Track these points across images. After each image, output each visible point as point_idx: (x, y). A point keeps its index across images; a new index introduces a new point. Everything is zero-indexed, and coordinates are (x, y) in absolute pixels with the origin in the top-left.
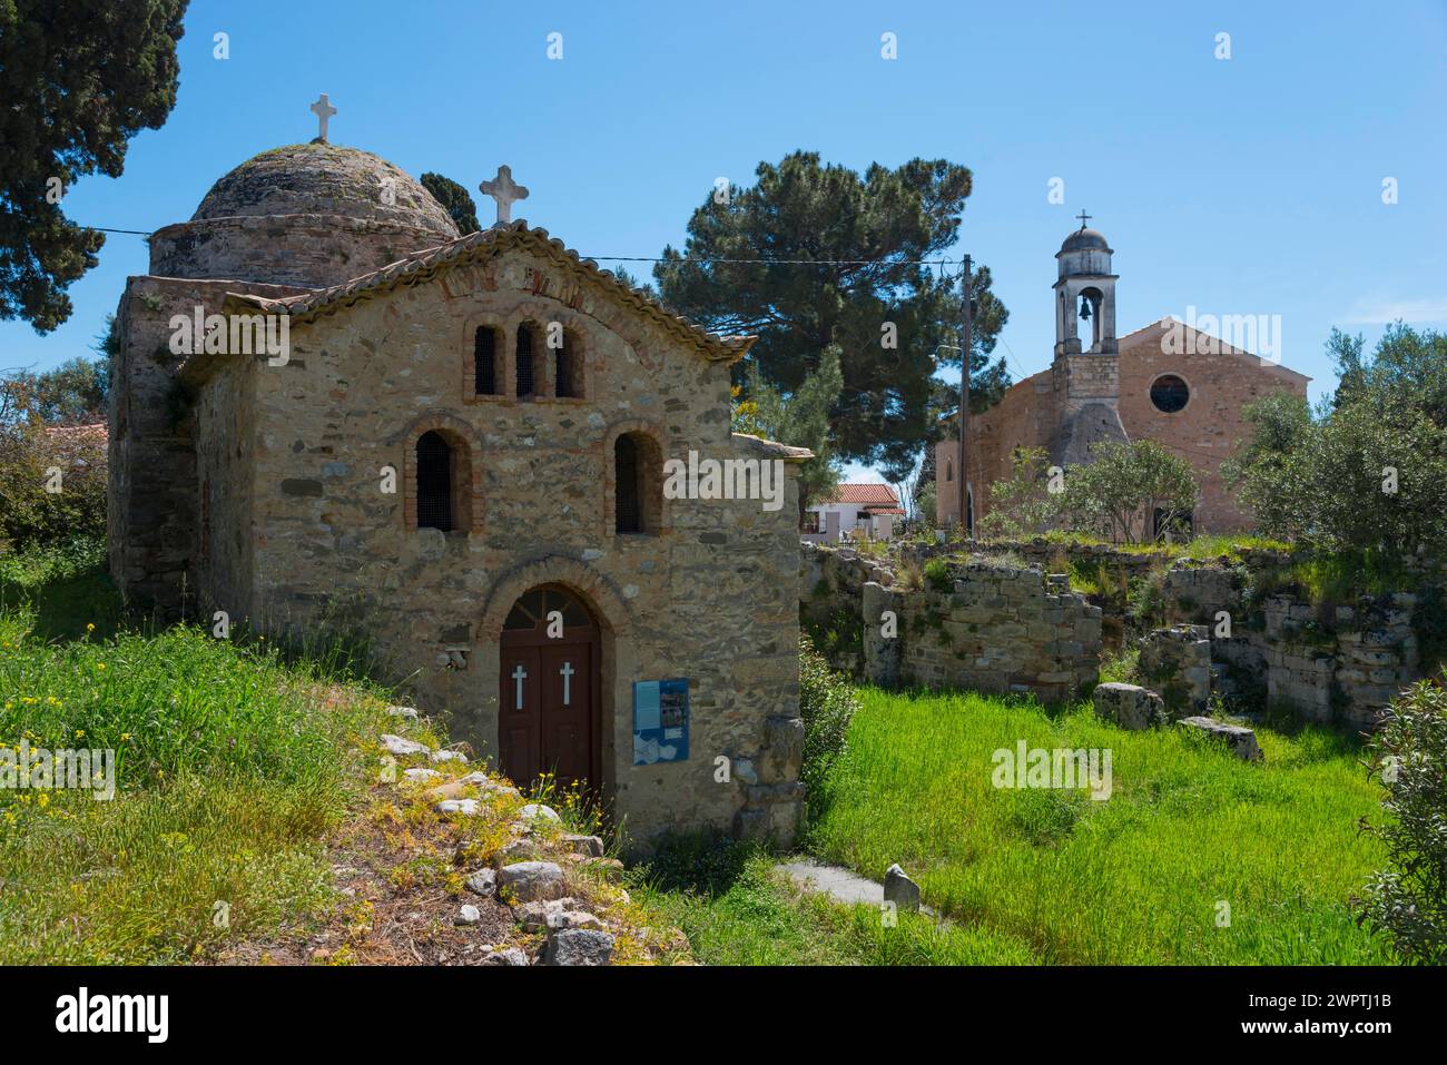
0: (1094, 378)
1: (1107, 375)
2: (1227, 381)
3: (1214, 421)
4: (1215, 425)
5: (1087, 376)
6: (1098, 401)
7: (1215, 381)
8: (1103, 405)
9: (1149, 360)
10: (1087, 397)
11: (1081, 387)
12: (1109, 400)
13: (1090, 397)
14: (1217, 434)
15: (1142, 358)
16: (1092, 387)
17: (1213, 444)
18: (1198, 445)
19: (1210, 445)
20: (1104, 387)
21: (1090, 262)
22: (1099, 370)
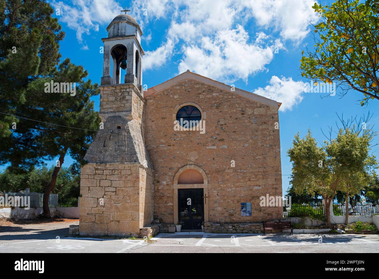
0: (116, 99)
1: (124, 98)
2: (225, 107)
3: (217, 132)
4: (218, 135)
5: (112, 98)
6: (117, 114)
7: (217, 107)
8: (120, 117)
9: (176, 97)
10: (111, 112)
11: (108, 106)
12: (124, 113)
13: (114, 112)
14: (220, 140)
15: (171, 96)
16: (114, 106)
17: (217, 147)
18: (207, 148)
19: (215, 147)
20: (123, 105)
21: (118, 29)
22: (120, 94)
